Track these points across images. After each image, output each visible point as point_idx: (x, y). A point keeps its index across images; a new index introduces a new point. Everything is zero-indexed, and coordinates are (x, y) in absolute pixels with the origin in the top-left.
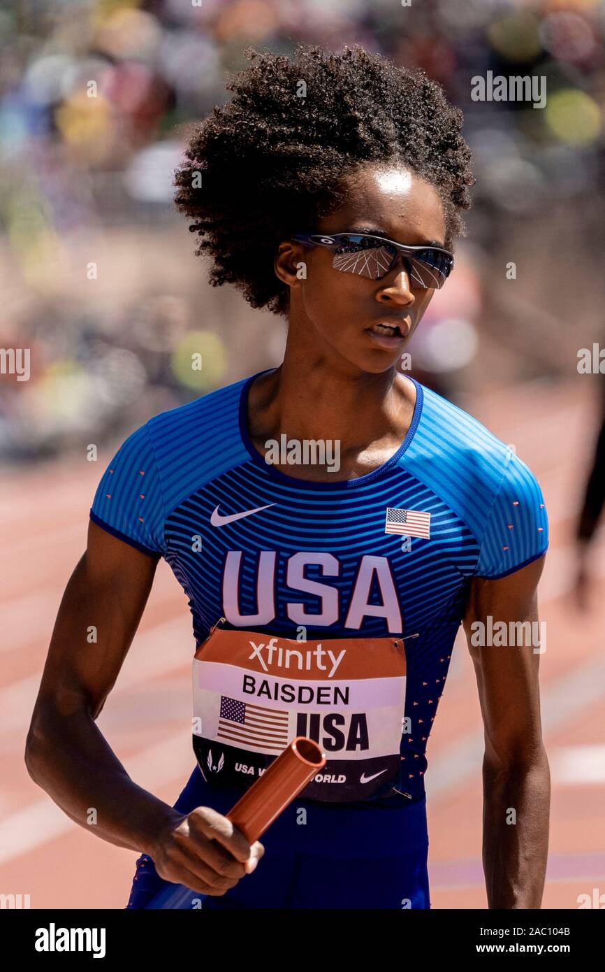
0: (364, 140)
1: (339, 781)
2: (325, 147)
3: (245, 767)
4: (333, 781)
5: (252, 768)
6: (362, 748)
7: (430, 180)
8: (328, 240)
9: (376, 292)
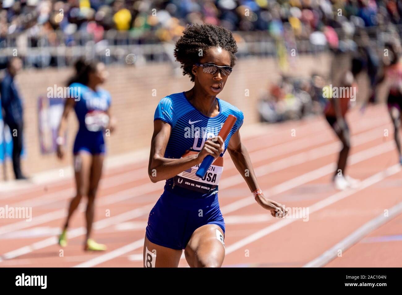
0: (210, 41)
1: (208, 189)
2: (201, 43)
3: (188, 183)
4: (207, 189)
5: (190, 183)
6: (214, 182)
7: (227, 50)
8: (202, 65)
9: (213, 77)
